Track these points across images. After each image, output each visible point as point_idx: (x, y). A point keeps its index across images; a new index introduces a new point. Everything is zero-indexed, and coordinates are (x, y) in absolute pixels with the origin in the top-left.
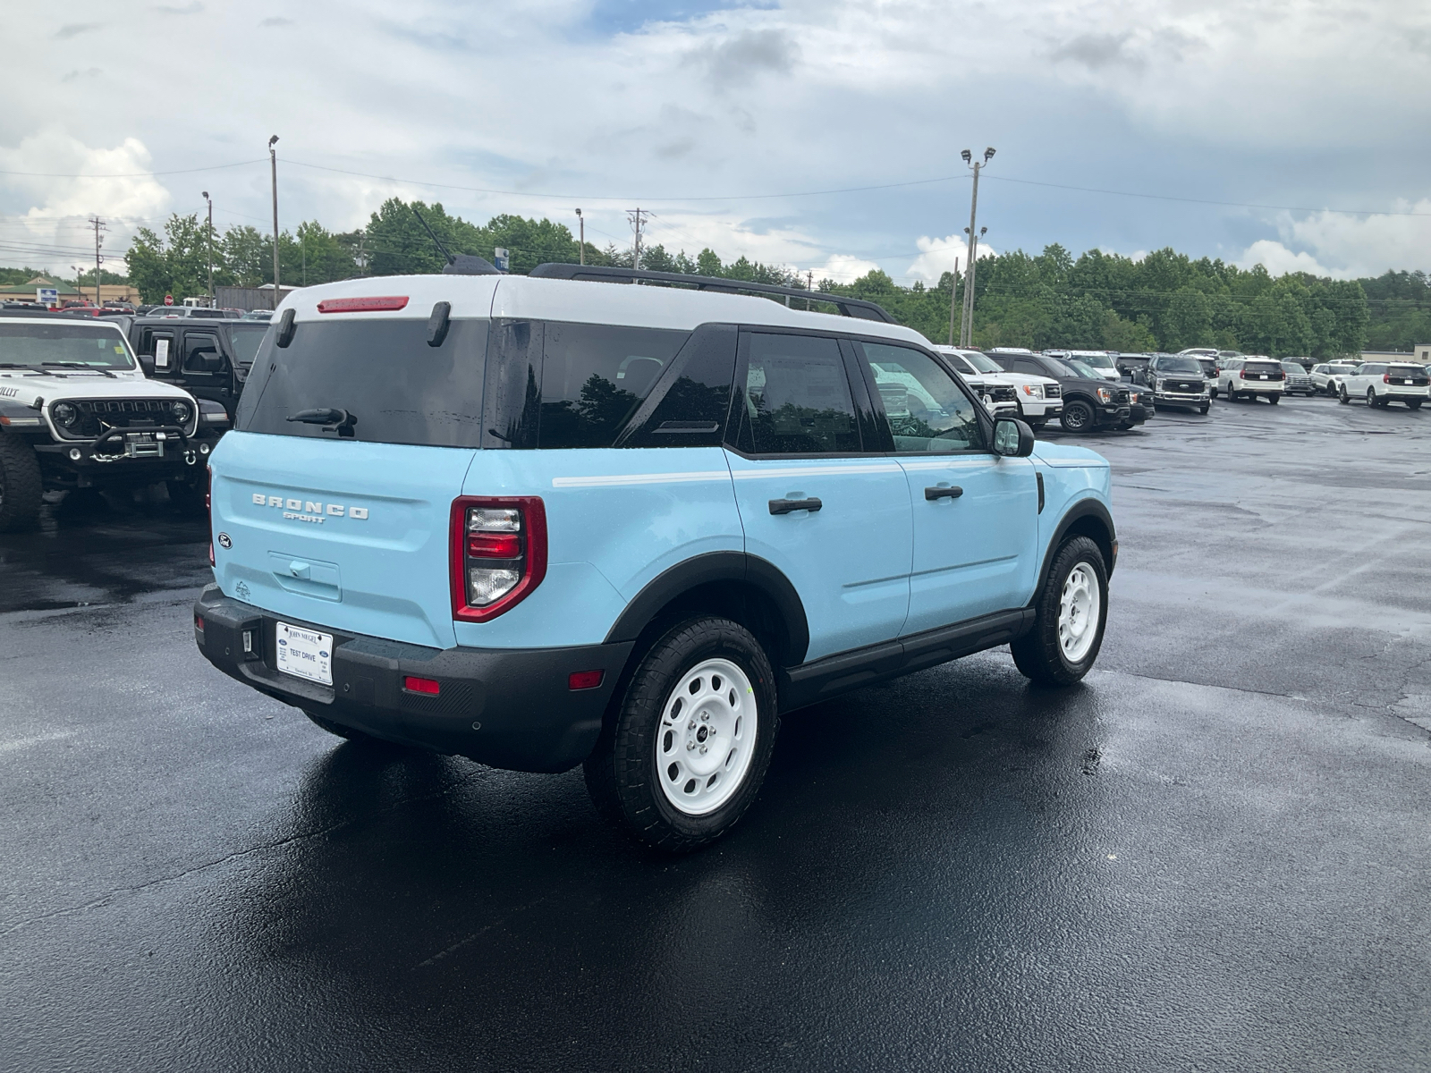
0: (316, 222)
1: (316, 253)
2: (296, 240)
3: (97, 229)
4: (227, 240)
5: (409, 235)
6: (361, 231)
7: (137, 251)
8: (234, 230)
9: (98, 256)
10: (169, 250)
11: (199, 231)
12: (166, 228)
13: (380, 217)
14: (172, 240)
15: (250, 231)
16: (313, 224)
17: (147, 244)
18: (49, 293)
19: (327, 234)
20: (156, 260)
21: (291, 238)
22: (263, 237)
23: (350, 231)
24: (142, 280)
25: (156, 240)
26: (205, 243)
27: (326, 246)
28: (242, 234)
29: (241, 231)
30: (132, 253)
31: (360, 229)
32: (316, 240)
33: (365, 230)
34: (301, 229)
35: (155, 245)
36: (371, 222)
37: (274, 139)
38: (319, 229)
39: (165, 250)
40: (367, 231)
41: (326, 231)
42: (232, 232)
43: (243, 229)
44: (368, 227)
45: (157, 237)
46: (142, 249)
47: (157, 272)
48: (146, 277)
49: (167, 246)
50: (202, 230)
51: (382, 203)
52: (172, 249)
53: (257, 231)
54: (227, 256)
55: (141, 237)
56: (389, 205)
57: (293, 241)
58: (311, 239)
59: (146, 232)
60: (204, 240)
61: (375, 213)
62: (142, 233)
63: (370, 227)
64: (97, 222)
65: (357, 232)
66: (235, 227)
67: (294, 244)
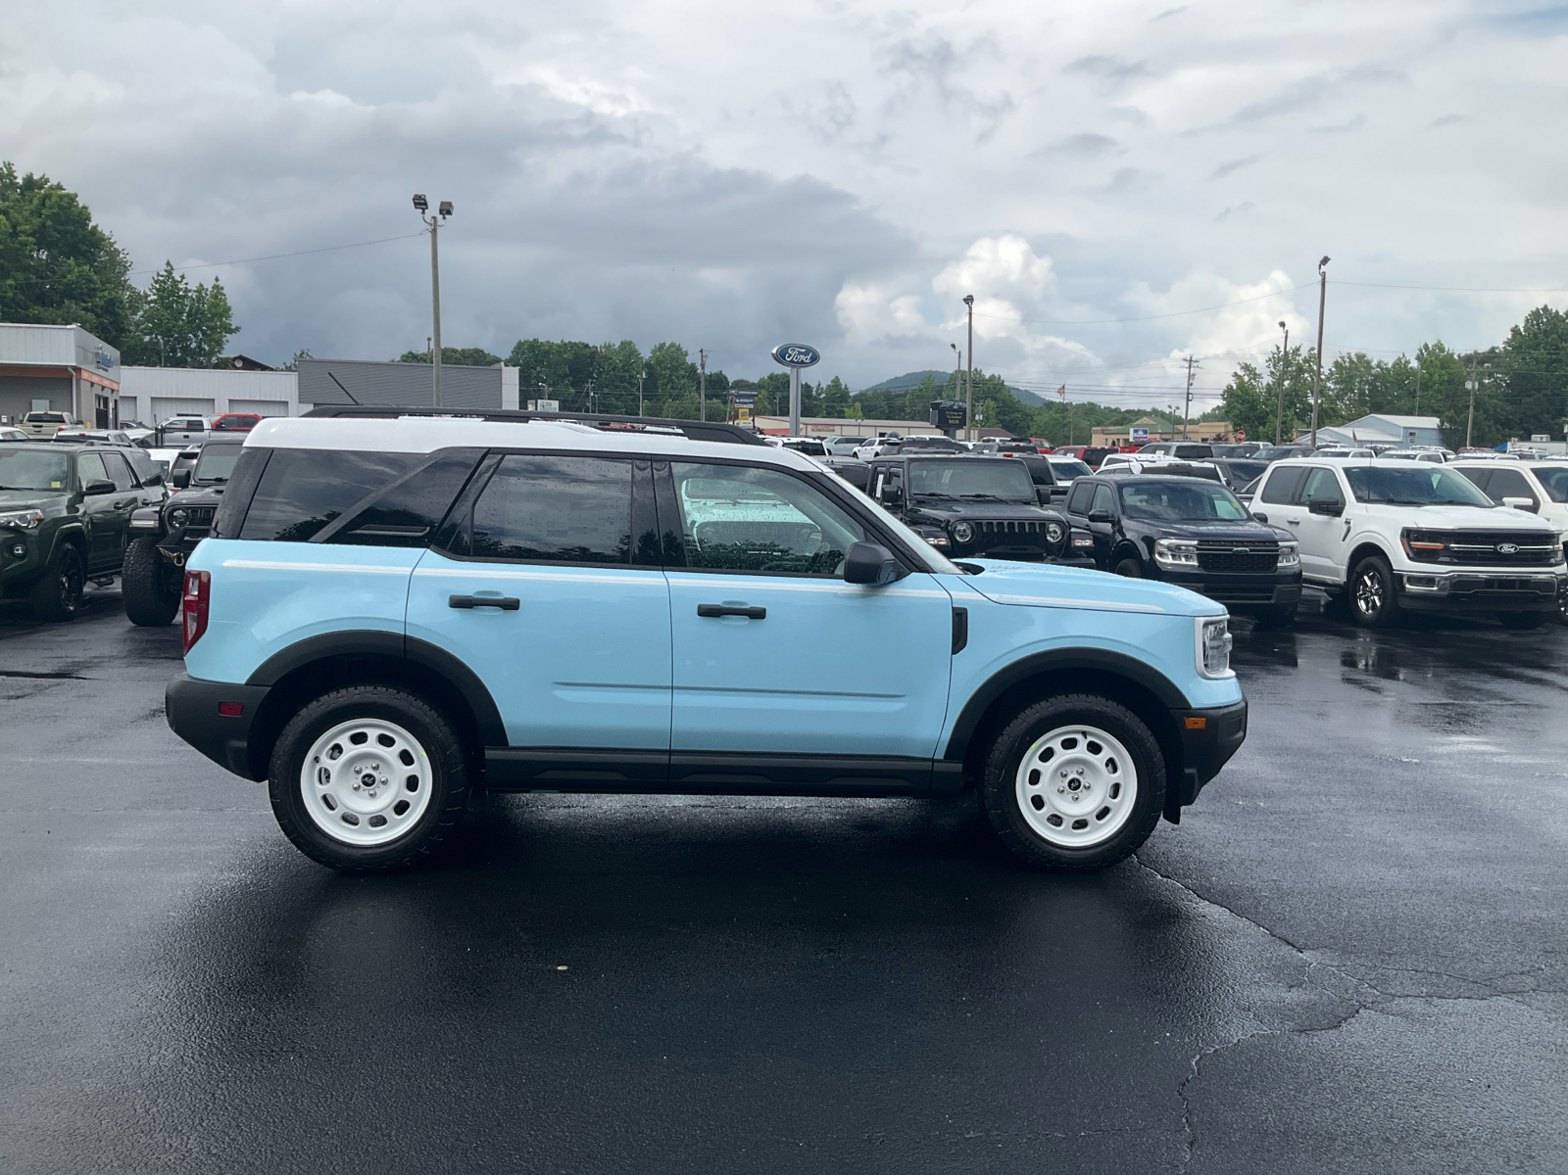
0: (1439, 342)
1: (1436, 377)
2: (1414, 364)
3: (1190, 367)
4: (1333, 369)
5: (1558, 348)
6: (1498, 348)
7: (1235, 387)
8: (1342, 358)
9: (1188, 394)
10: (1268, 384)
11: (1301, 362)
12: (1267, 361)
13: (1522, 330)
14: (1272, 373)
15: (1361, 357)
16: (1435, 345)
17: (1246, 379)
18: (1141, 433)
19: (1452, 355)
20: (1253, 396)
21: (1408, 362)
22: (1374, 364)
23: (1484, 348)
24: (1236, 416)
25: (1255, 374)
26: (1306, 375)
27: (1449, 368)
28: (1351, 361)
29: (1349, 358)
30: (1229, 389)
31: (1496, 346)
32: (1437, 362)
33: (1502, 346)
34: (1421, 351)
35: (1255, 379)
36: (1510, 337)
37: (1325, 261)
38: (1442, 350)
39: (1264, 384)
40: (1504, 348)
41: (1451, 351)
42: (1340, 360)
43: (1353, 356)
44: (1505, 343)
45: (1257, 372)
46: (1241, 384)
47: (1253, 408)
48: (1241, 412)
49: (1267, 380)
50: (1306, 361)
51: (1526, 313)
52: (1271, 383)
53: (1369, 357)
54: (1332, 387)
55: (1241, 373)
56: (1536, 315)
57: (1410, 365)
58: (1431, 361)
59: (1246, 368)
60: (1306, 371)
61: (1517, 326)
62: (1243, 368)
63: (1508, 343)
64: (1191, 361)
65: (1493, 349)
66: (1345, 354)
67: (1411, 368)
